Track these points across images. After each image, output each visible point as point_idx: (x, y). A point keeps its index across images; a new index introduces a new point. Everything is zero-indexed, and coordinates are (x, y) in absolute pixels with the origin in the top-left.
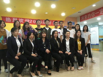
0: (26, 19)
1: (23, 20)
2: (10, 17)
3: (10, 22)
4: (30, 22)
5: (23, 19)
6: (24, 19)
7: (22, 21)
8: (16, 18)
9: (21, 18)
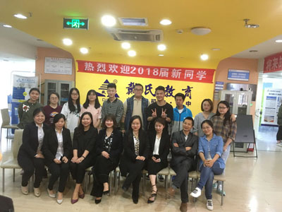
0: (124, 65)
1: (117, 67)
2: (91, 62)
3: (91, 72)
4: (131, 72)
5: (116, 65)
6: (120, 65)
7: (115, 70)
8: (103, 63)
9: (112, 64)
